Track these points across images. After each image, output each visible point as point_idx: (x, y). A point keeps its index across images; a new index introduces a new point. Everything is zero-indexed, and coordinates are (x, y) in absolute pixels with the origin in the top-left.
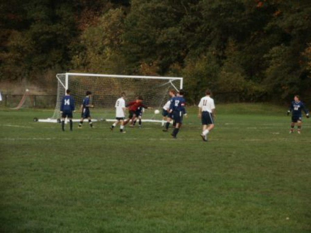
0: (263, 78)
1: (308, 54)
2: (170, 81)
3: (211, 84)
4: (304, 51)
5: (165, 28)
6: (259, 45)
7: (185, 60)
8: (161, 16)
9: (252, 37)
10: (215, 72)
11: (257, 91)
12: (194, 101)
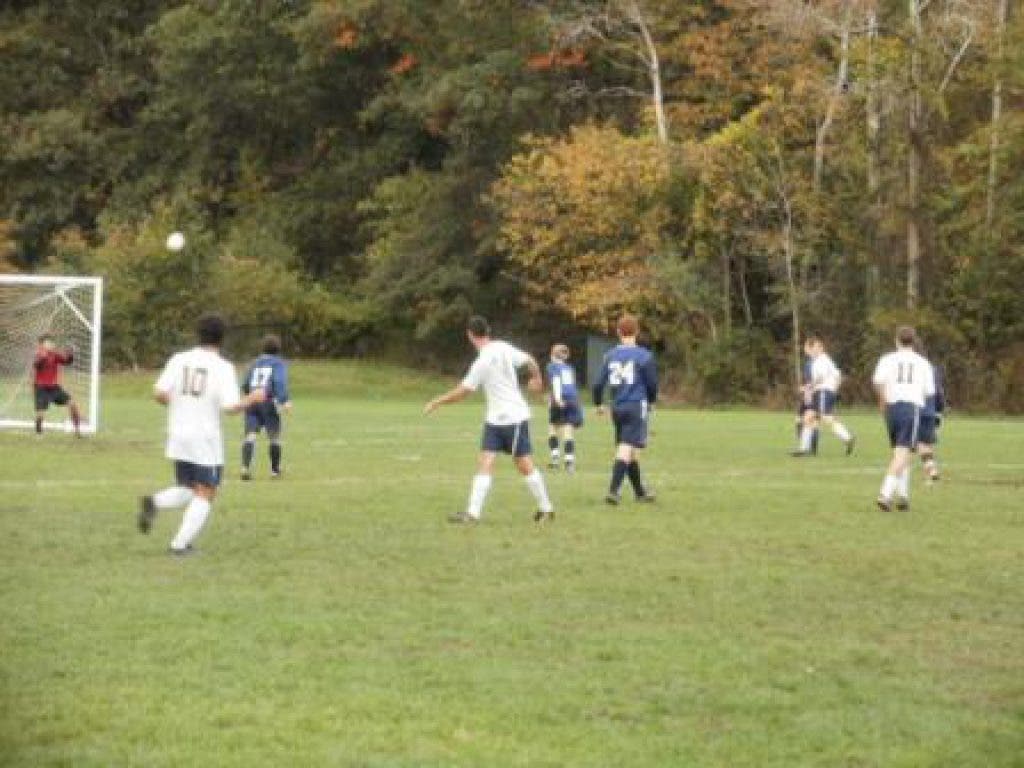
0: (354, 277)
1: (499, 199)
2: (60, 292)
3: (188, 299)
4: (489, 192)
5: (35, 113)
6: (343, 169)
7: (102, 219)
8: (19, 73)
9: (319, 144)
10: (201, 257)
11: (340, 322)
12: (132, 355)
